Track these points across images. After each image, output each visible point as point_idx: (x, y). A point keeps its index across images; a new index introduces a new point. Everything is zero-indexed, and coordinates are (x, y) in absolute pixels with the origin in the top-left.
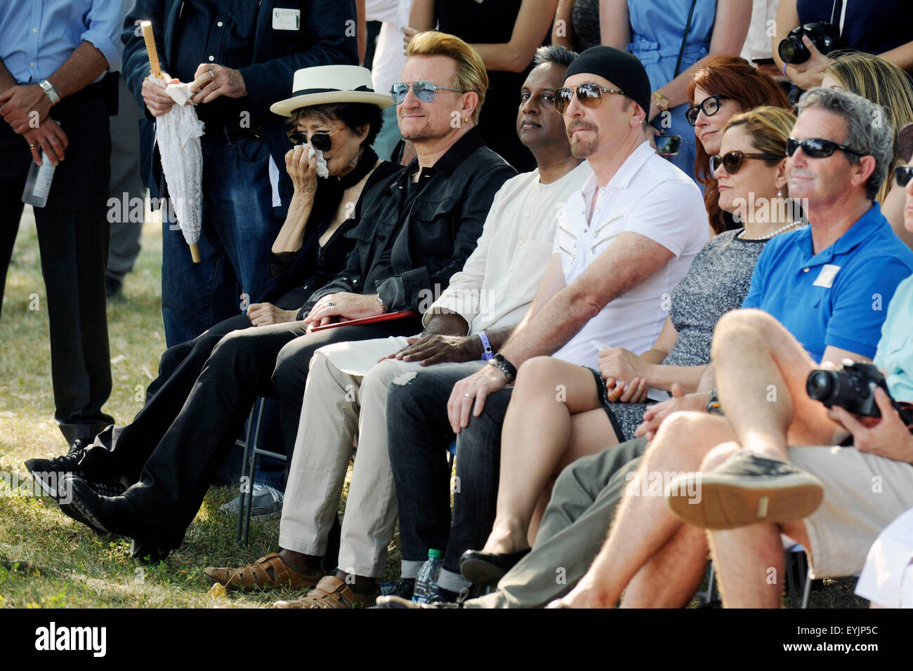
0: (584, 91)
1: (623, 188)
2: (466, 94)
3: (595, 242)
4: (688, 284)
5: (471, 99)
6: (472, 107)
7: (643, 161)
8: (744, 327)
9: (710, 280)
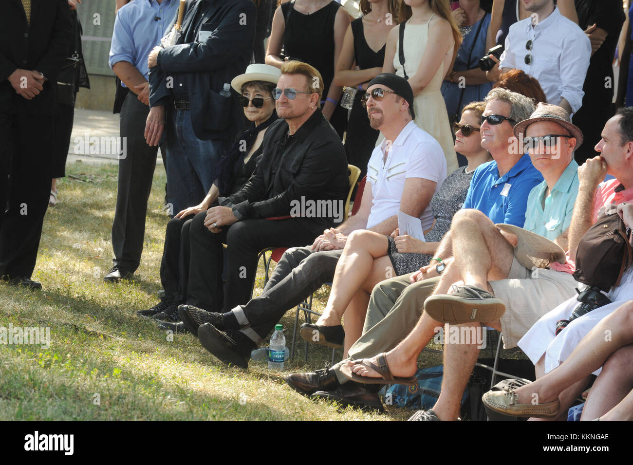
0: (376, 94)
1: (401, 146)
2: (312, 94)
3: (389, 175)
4: (439, 195)
5: (315, 96)
6: (315, 101)
7: (410, 131)
8: (467, 218)
9: (449, 193)
